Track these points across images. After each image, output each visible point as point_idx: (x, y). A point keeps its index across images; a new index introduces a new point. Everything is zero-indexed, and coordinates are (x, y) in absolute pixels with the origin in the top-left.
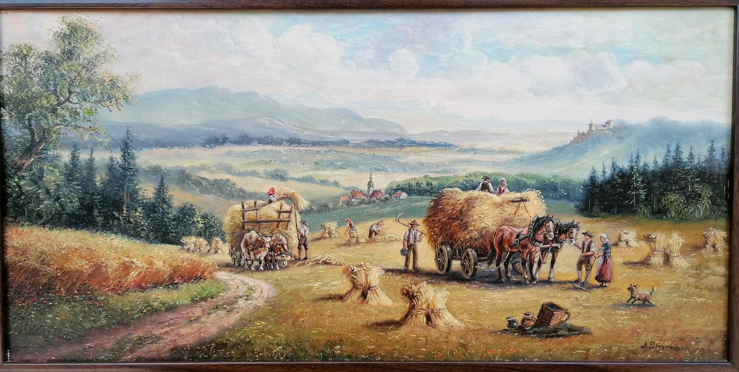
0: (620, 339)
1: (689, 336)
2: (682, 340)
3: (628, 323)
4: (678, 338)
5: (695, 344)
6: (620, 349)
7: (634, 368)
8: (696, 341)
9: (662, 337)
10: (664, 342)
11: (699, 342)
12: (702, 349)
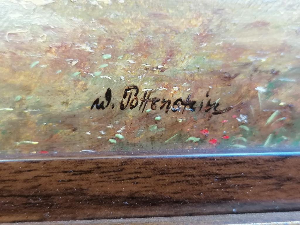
0: (20, 79)
1: (247, 65)
2: (227, 79)
3: (45, 22)
4: (213, 72)
5: (268, 94)
6: (20, 114)
7: (61, 176)
8: (269, 81)
9: (162, 70)
10: (169, 87)
11: (280, 85)
12: (290, 107)
